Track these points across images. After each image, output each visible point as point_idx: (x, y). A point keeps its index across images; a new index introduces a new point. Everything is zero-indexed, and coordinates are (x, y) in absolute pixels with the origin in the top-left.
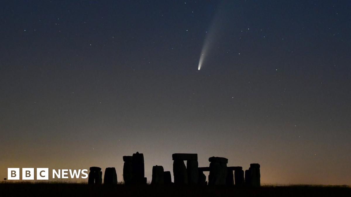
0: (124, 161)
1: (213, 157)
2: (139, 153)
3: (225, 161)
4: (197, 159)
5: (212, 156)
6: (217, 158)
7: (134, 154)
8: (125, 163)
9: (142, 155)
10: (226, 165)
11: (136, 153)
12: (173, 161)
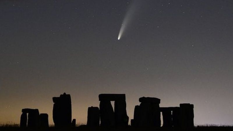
0: (54, 102)
1: (144, 97)
2: (67, 94)
3: (158, 101)
4: (125, 100)
5: (142, 97)
6: (148, 98)
7: (61, 95)
8: (54, 105)
9: (69, 96)
10: (159, 105)
11: (63, 94)
12: (100, 101)
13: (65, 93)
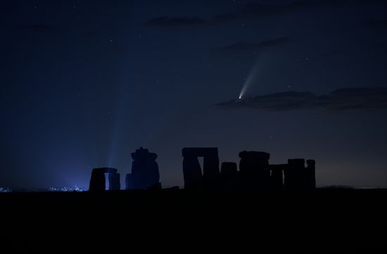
3: (267, 156)
10: (267, 161)
12: (183, 158)
13: (141, 148)
